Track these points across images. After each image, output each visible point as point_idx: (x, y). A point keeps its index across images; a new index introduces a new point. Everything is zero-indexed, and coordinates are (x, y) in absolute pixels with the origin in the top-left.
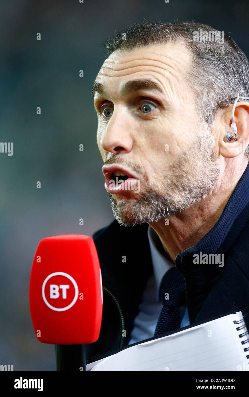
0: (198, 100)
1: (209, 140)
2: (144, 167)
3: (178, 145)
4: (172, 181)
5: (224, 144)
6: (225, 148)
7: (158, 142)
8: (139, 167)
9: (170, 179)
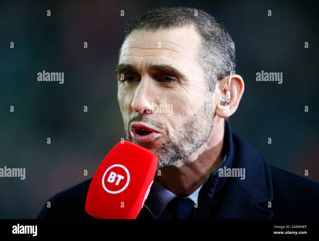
0: (205, 74)
1: (210, 105)
2: (165, 124)
3: (191, 109)
4: (185, 136)
5: (220, 107)
6: (221, 110)
7: (177, 105)
8: (161, 124)
9: (184, 134)
